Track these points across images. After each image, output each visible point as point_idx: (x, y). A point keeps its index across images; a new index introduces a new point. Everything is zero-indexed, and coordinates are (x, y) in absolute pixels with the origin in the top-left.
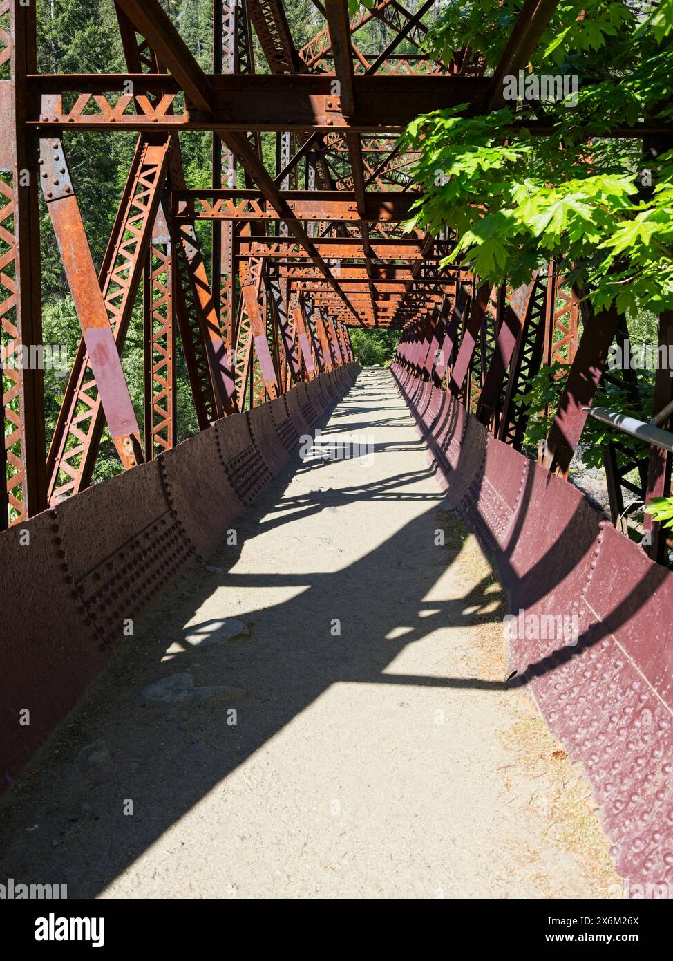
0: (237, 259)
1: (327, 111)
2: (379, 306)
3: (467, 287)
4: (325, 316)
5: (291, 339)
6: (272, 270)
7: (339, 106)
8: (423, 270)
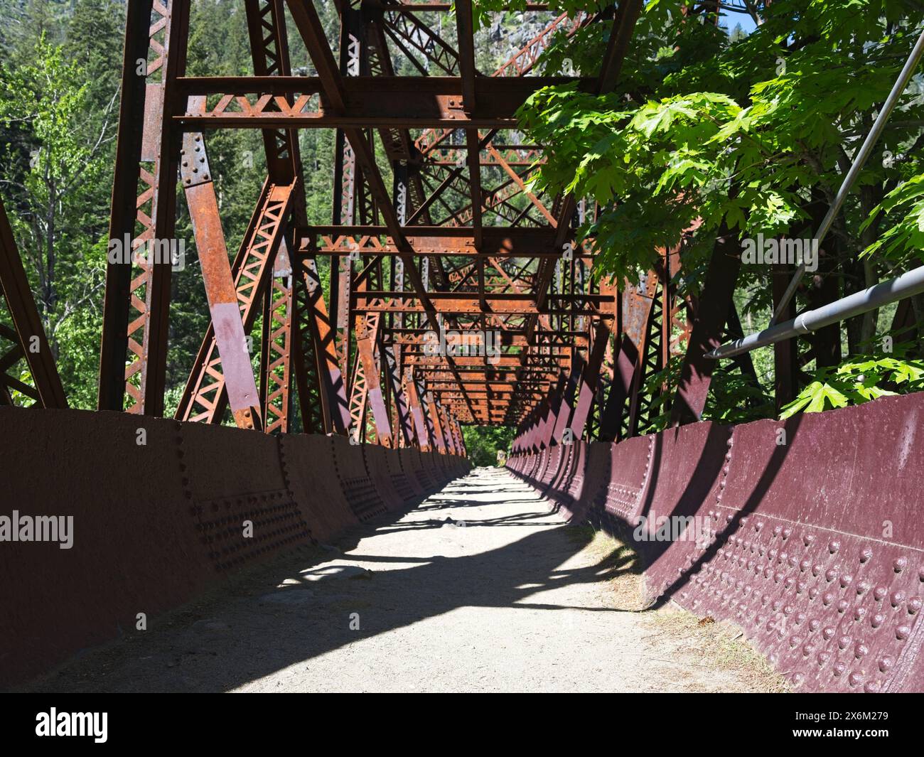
0: (353, 314)
1: (449, 108)
2: (493, 389)
3: (582, 352)
4: (438, 404)
5: (405, 405)
6: (387, 337)
7: (461, 104)
8: (537, 336)
